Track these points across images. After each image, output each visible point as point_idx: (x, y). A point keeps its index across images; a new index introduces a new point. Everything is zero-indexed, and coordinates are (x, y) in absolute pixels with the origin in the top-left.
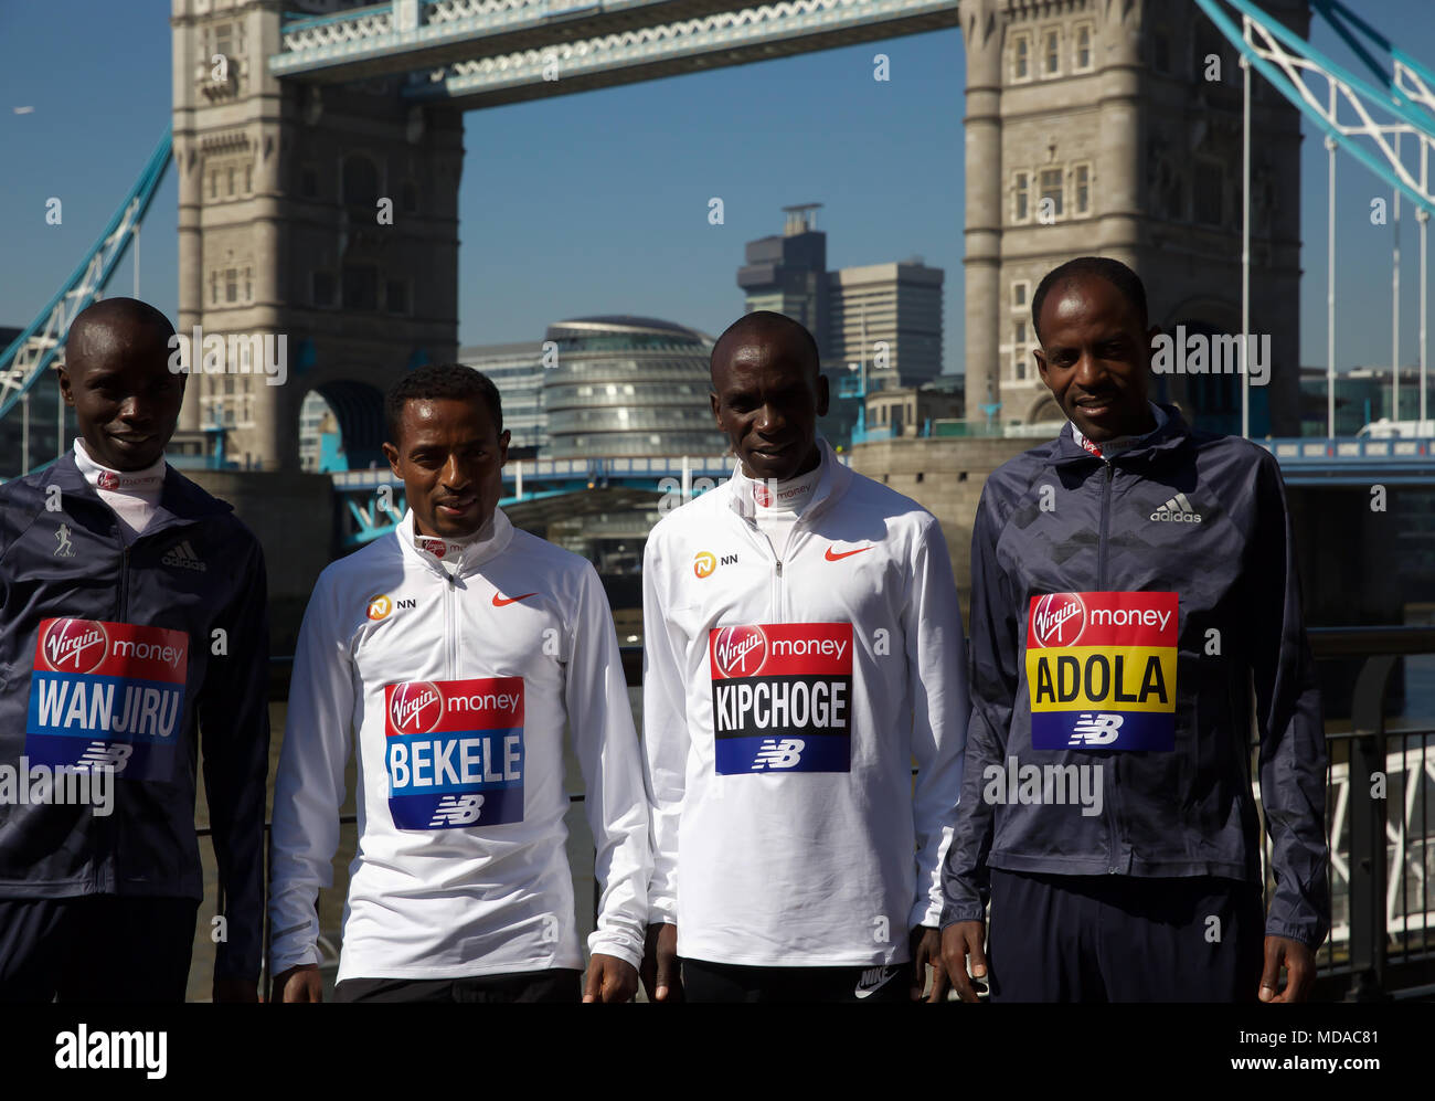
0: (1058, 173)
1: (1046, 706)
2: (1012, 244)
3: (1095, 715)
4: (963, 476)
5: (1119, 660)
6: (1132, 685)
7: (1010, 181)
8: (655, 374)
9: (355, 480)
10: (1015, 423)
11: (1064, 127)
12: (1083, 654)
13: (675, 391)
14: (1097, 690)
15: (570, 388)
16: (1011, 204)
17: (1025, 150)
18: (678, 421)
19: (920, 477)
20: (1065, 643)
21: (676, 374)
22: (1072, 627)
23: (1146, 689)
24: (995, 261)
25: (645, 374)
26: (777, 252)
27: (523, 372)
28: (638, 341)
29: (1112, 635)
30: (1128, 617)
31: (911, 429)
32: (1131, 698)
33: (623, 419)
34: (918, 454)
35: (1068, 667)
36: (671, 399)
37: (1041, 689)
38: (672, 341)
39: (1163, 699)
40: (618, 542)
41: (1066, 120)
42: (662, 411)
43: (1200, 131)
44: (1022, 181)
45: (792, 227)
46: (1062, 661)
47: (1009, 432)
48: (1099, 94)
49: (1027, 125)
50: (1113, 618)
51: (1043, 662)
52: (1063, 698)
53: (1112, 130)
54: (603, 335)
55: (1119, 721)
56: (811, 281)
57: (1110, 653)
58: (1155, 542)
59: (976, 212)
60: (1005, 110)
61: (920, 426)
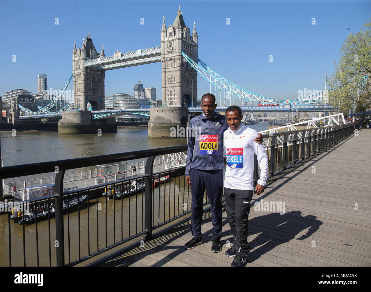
0: (172, 78)
1: (202, 149)
2: (167, 86)
3: (210, 150)
4: (162, 111)
5: (212, 144)
6: (214, 147)
7: (167, 79)
8: (125, 100)
9: (93, 112)
10: (168, 105)
11: (172, 73)
12: (208, 143)
13: (127, 102)
14: (210, 147)
15: (116, 101)
16: (167, 81)
17: (168, 75)
18: (128, 105)
19: (158, 111)
20: (205, 141)
21: (128, 100)
22: (206, 140)
23: (215, 147)
24: (165, 87)
25: (124, 100)
26: (137, 86)
27: (110, 100)
28: (123, 96)
29: (211, 140)
30: (213, 138)
31: (157, 106)
32: (214, 148)
33: (122, 105)
34: (157, 109)
35: (206, 144)
36: (127, 103)
37: (202, 147)
38: (127, 96)
39: (217, 148)
40: (121, 118)
41: (173, 72)
42: (126, 104)
43: (187, 73)
44: (168, 79)
45: (139, 83)
46: (205, 144)
47: (167, 106)
48: (176, 69)
49: (169, 72)
50: (211, 138)
51: (202, 144)
52: (205, 148)
53: (178, 73)
54: (119, 95)
55: (213, 151)
56: (141, 89)
57: (211, 143)
58: (216, 129)
59: (163, 82)
60: (166, 71)
61: (158, 105)
